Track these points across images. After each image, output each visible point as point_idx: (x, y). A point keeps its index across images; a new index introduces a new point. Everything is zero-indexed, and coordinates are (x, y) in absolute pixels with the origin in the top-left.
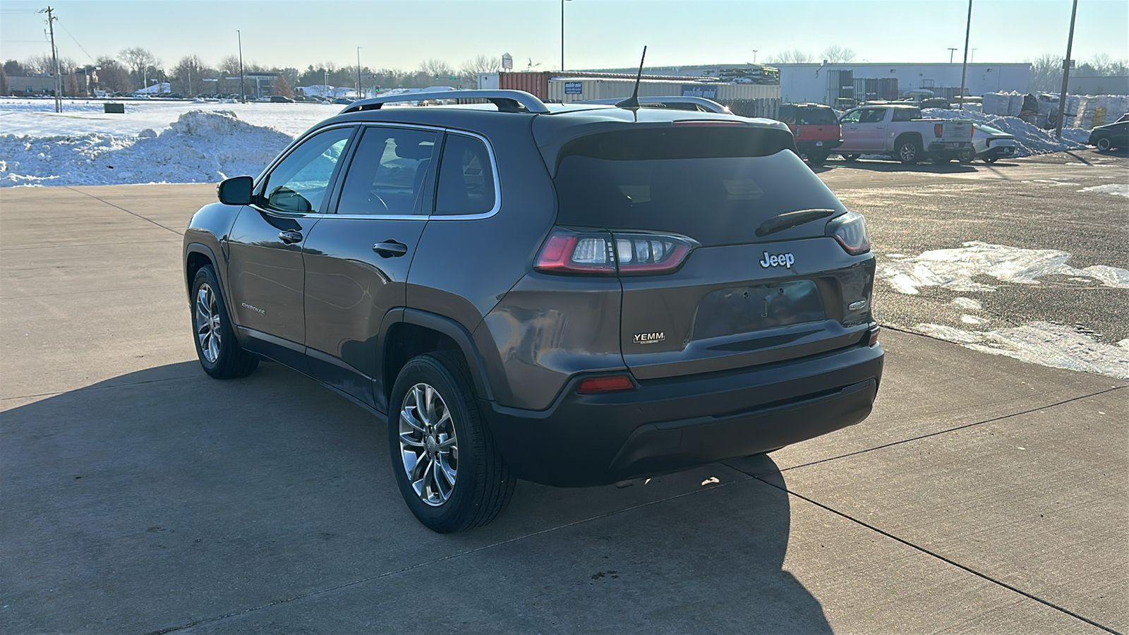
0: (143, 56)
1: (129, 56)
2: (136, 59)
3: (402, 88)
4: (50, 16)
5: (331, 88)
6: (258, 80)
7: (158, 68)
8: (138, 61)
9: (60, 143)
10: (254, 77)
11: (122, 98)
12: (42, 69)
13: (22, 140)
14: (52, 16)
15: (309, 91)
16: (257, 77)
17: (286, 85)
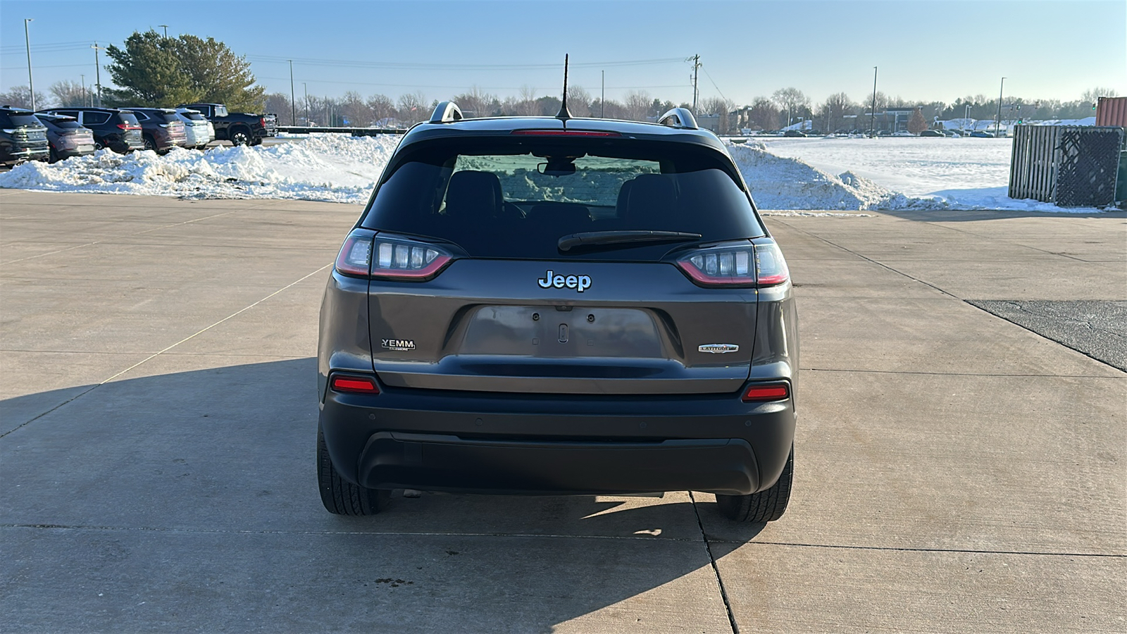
0: (794, 96)
1: (782, 96)
2: (788, 98)
3: (1055, 119)
4: (696, 63)
5: (973, 121)
6: (897, 115)
7: (807, 106)
8: (789, 100)
9: (609, 173)
10: (892, 112)
11: (767, 135)
12: (707, 110)
13: (582, 170)
14: (698, 63)
15: (947, 125)
16: (896, 112)
17: (922, 119)
